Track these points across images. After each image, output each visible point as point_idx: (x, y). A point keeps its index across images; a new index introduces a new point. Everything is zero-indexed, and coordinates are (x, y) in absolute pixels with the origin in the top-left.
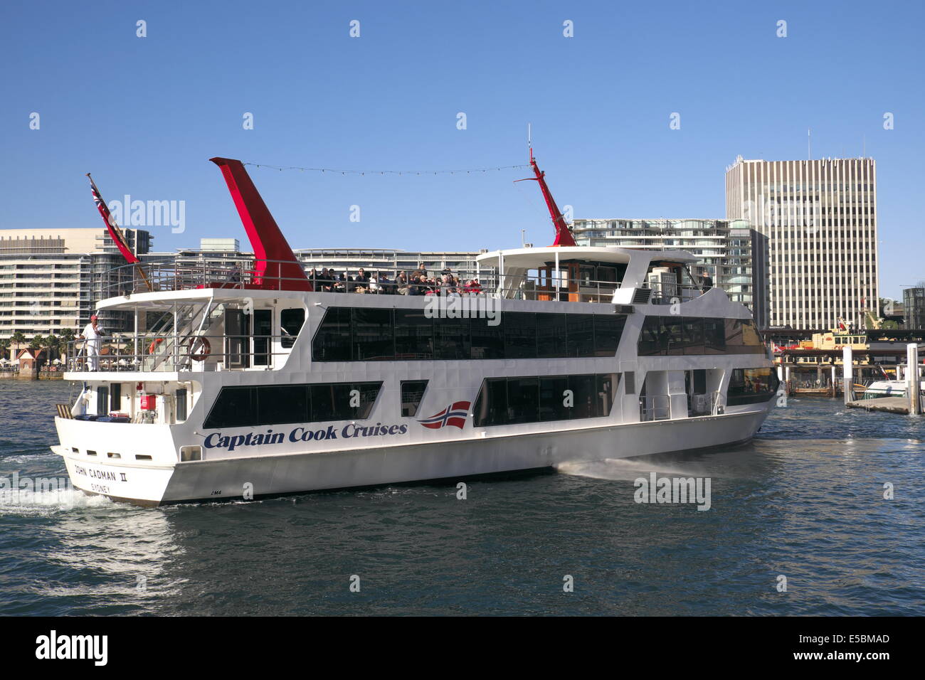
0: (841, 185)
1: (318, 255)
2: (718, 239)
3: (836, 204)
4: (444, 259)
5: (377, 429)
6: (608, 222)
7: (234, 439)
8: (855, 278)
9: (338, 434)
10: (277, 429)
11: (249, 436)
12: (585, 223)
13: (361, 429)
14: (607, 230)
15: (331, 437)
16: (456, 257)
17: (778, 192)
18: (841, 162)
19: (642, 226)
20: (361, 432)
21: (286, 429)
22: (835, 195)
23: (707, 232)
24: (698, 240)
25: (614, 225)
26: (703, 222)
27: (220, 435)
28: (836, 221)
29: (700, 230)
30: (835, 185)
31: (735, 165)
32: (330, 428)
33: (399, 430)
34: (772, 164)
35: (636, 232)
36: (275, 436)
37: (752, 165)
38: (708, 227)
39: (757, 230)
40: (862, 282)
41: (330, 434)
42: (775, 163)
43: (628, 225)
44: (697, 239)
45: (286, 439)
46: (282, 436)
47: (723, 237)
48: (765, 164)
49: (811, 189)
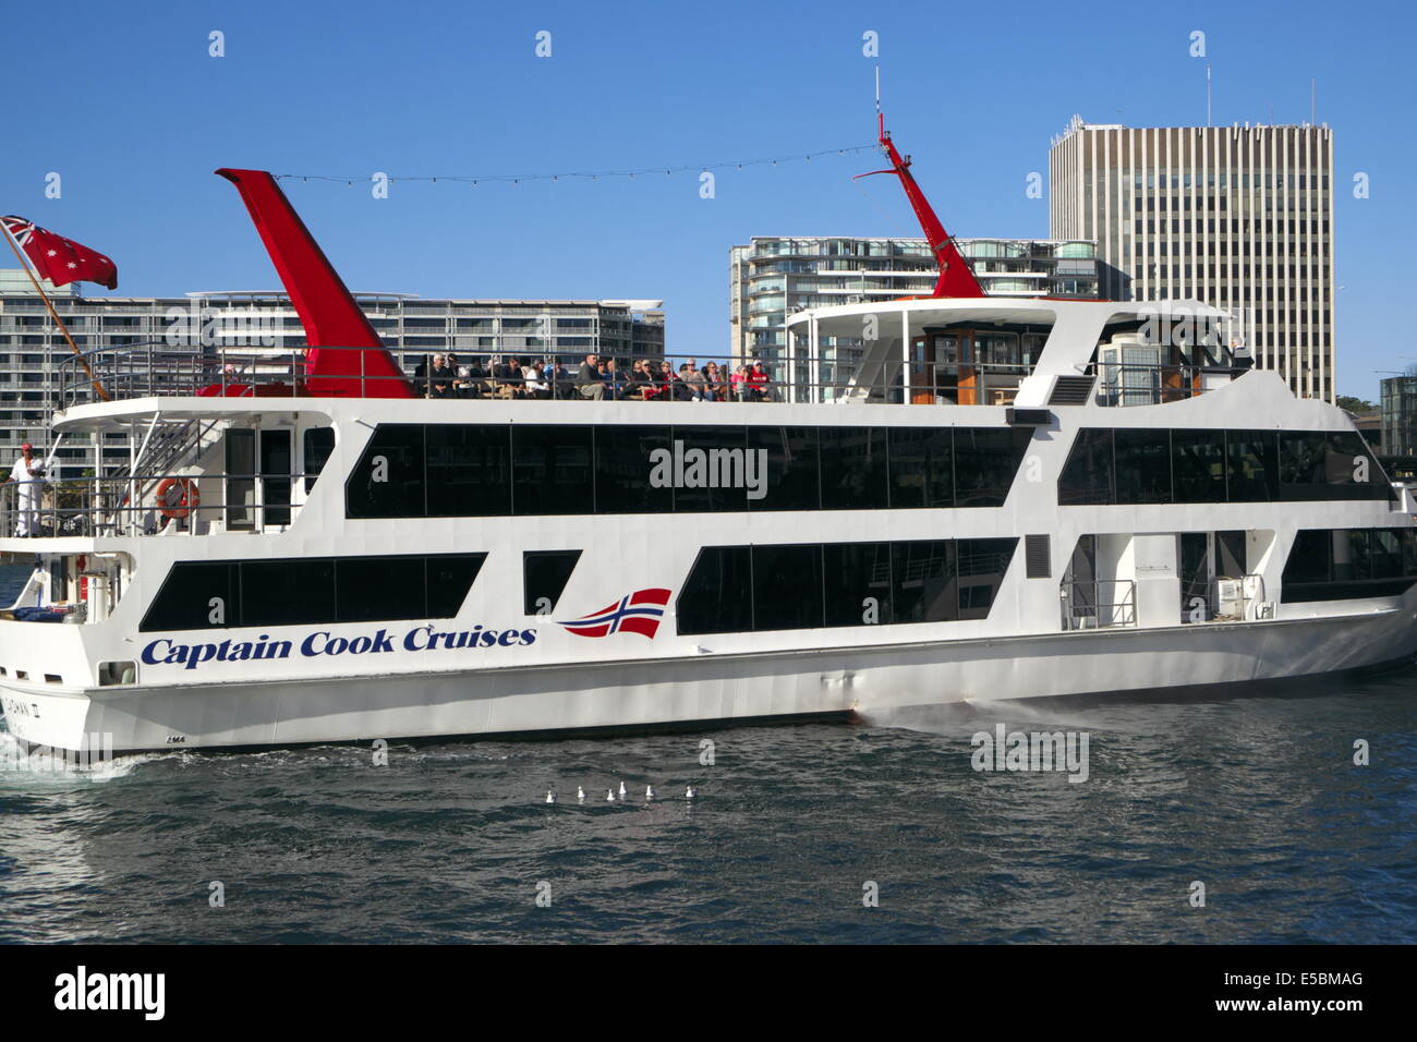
0: (1269, 177)
1: (245, 304)
2: (1034, 279)
3: (1258, 213)
4: (499, 314)
5: (475, 637)
6: (821, 244)
7: (197, 649)
8: (1293, 356)
9: (397, 643)
10: (277, 633)
11: (225, 646)
12: (777, 245)
13: (443, 635)
14: (820, 258)
15: (382, 648)
16: (522, 310)
17: (1150, 188)
18: (1269, 132)
19: (889, 252)
20: (441, 642)
21: (296, 633)
22: (1257, 196)
23: (1012, 266)
24: (996, 280)
25: (833, 250)
26: (1006, 245)
27: (170, 642)
28: (1258, 245)
29: (999, 260)
30: (1257, 177)
31: (1068, 135)
32: (381, 634)
33: (519, 639)
34: (1138, 133)
35: (876, 264)
36: (273, 647)
37: (1100, 134)
38: (1015, 254)
39: (1108, 262)
40: (1305, 365)
41: (381, 644)
42: (1144, 131)
43: (861, 250)
44: (994, 278)
45: (296, 650)
46: (287, 646)
47: (1044, 275)
48: (1126, 133)
49: (1211, 184)
